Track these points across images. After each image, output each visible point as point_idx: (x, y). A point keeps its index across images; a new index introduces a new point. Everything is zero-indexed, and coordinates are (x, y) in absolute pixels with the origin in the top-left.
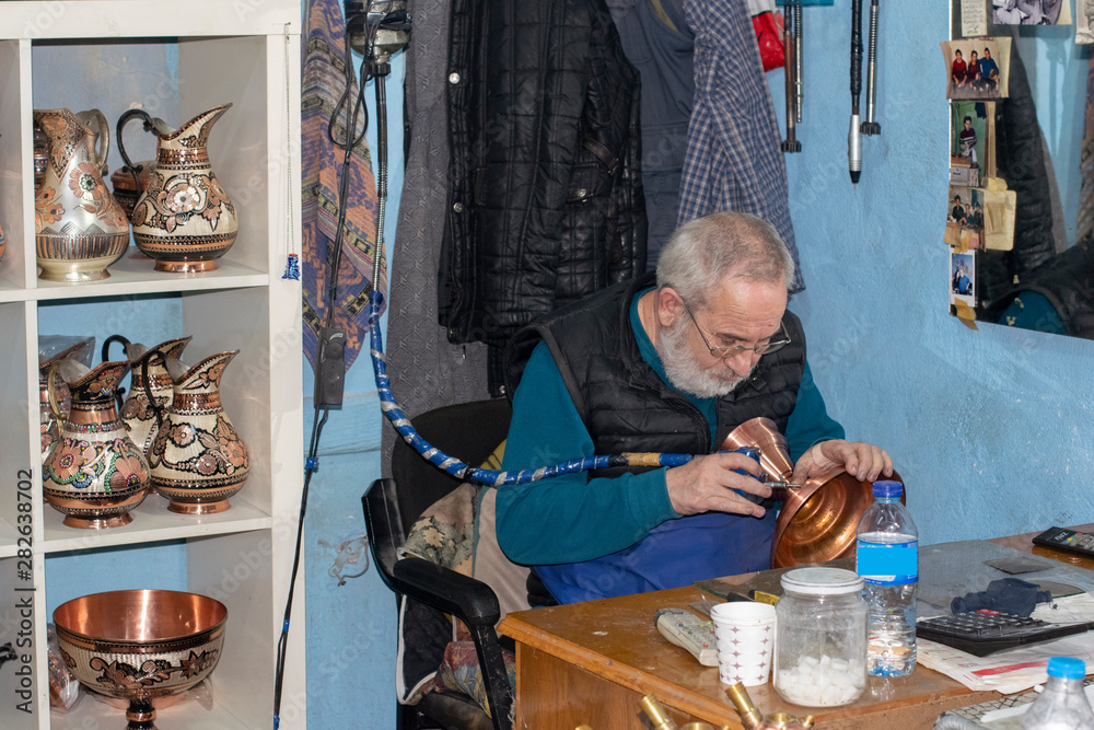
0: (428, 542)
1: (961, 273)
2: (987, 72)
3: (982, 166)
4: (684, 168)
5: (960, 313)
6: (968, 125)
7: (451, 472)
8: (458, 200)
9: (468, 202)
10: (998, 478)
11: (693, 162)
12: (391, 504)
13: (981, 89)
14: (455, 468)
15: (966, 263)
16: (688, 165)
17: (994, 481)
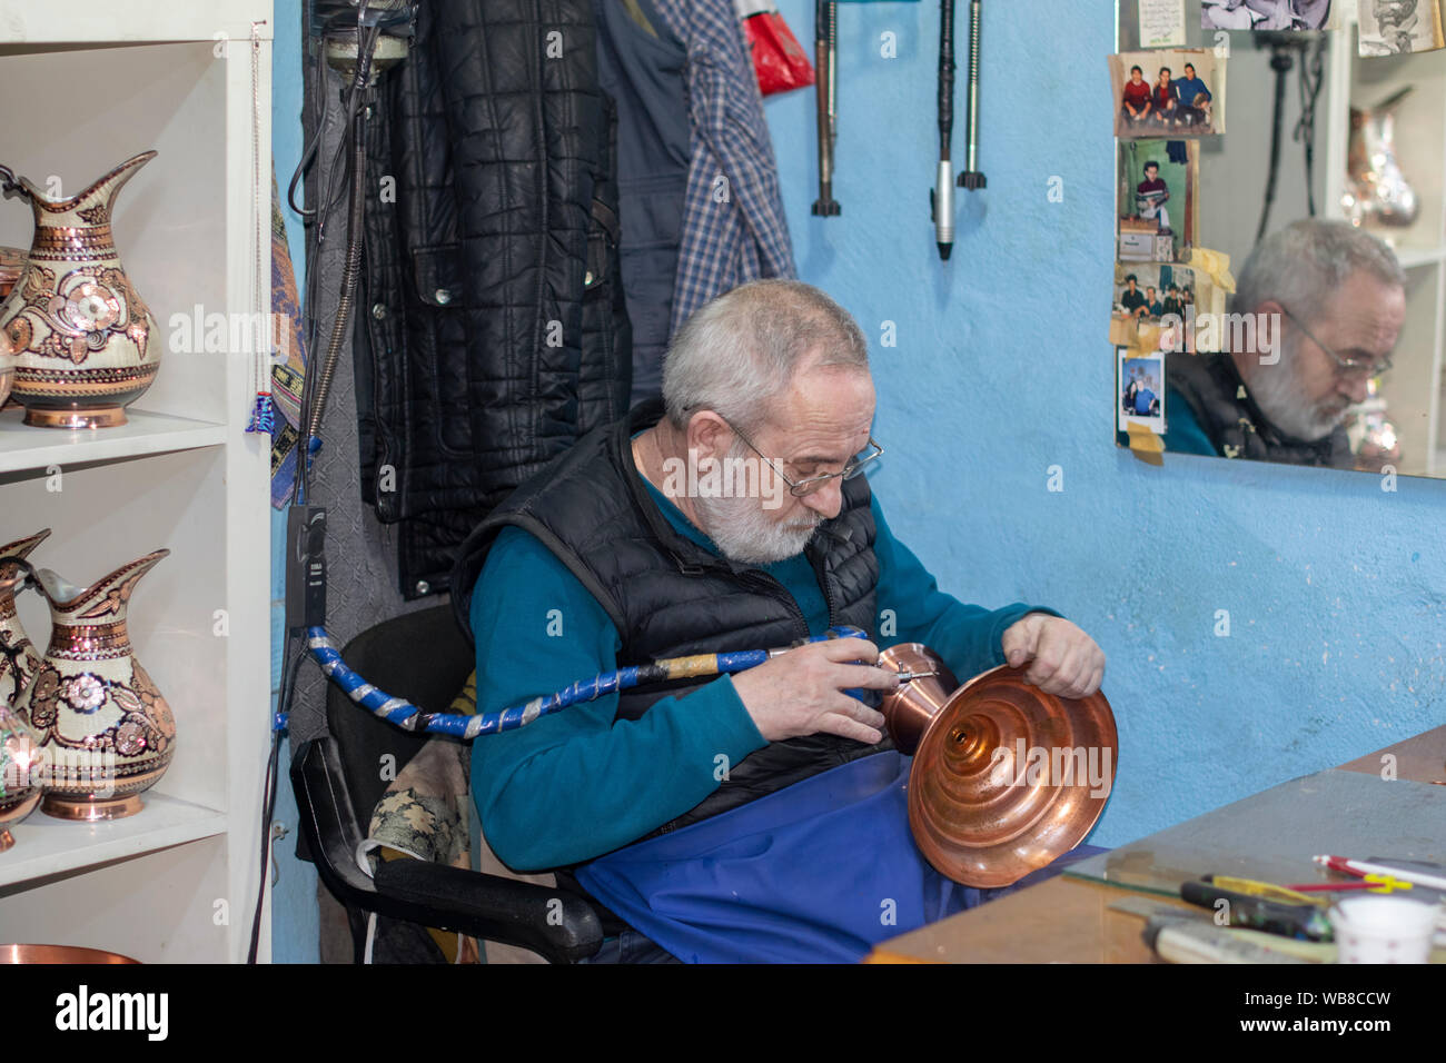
0: (415, 828)
1: (1140, 386)
2: (1188, 98)
3: (1180, 231)
4: (684, 244)
5: (1135, 444)
6: (1152, 174)
7: (396, 721)
8: (379, 301)
9: (392, 304)
10: (1193, 676)
11: (700, 234)
12: (334, 776)
13: (1178, 122)
14: (398, 714)
15: (1150, 371)
16: (692, 238)
17: (1187, 679)
